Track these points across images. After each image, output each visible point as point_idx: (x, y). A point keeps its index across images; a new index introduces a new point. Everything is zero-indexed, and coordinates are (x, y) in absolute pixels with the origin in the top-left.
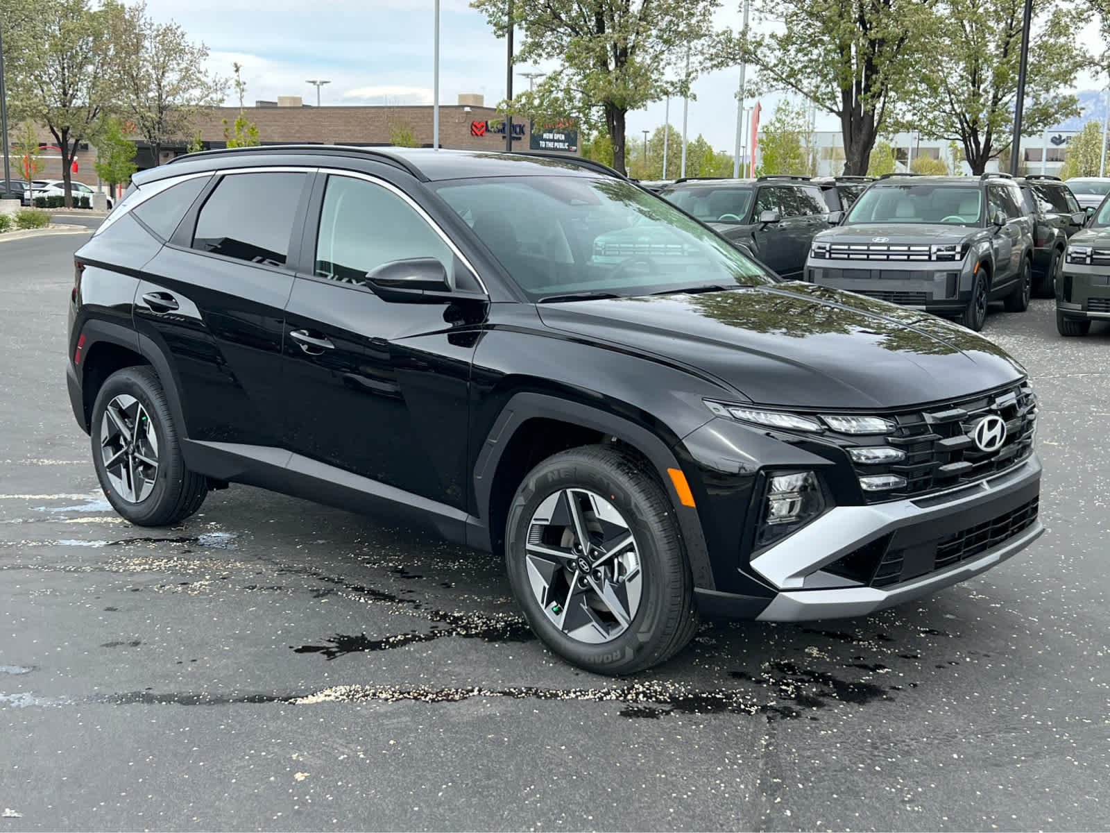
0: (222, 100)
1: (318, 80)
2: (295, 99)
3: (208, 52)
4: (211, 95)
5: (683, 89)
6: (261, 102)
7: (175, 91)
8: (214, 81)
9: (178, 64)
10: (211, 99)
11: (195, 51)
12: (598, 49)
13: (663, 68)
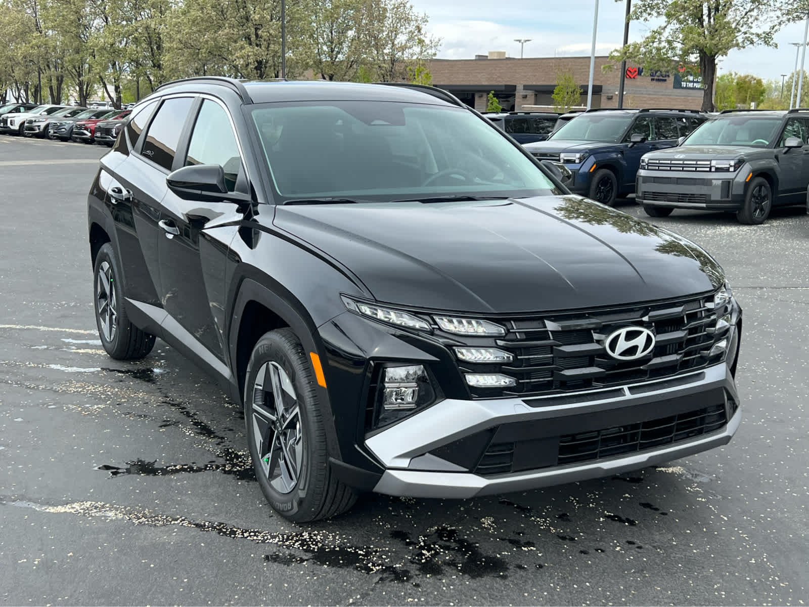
0: (435, 54)
1: (523, 39)
2: (500, 53)
3: (428, 19)
4: (428, 51)
5: (767, 38)
6: (479, 56)
7: (403, 48)
8: (431, 41)
9: (406, 28)
10: (428, 53)
11: (419, 19)
12: (691, 8)
13: (752, 23)
